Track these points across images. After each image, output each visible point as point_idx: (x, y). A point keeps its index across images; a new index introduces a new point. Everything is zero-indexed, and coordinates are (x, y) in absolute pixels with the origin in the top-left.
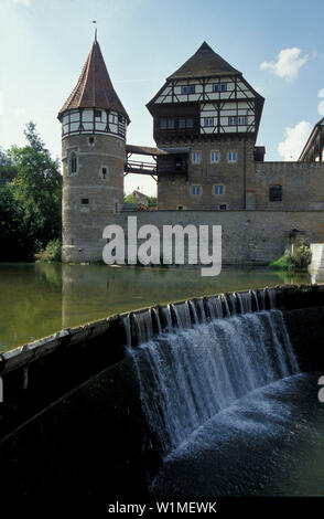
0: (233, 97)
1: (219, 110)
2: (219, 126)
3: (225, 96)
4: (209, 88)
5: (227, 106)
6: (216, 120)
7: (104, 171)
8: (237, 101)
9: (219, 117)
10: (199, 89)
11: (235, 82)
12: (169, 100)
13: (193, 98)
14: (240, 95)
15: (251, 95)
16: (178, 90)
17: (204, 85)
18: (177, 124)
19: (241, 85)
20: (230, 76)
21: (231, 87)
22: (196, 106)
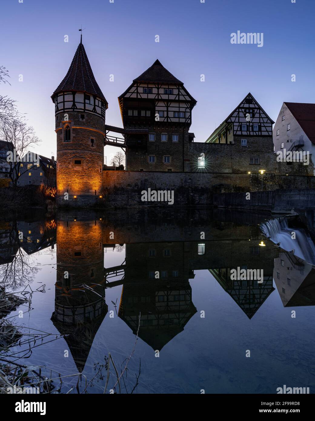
0: (177, 99)
1: (167, 107)
2: (168, 117)
3: (172, 97)
4: (162, 91)
5: (172, 104)
6: (165, 113)
7: (92, 141)
8: (179, 101)
9: (167, 111)
10: (155, 91)
11: (179, 89)
12: (134, 96)
13: (151, 96)
14: (182, 98)
15: (188, 99)
16: (141, 90)
17: (158, 89)
18: (139, 113)
19: (182, 91)
20: (175, 85)
21: (176, 92)
22: (153, 102)
